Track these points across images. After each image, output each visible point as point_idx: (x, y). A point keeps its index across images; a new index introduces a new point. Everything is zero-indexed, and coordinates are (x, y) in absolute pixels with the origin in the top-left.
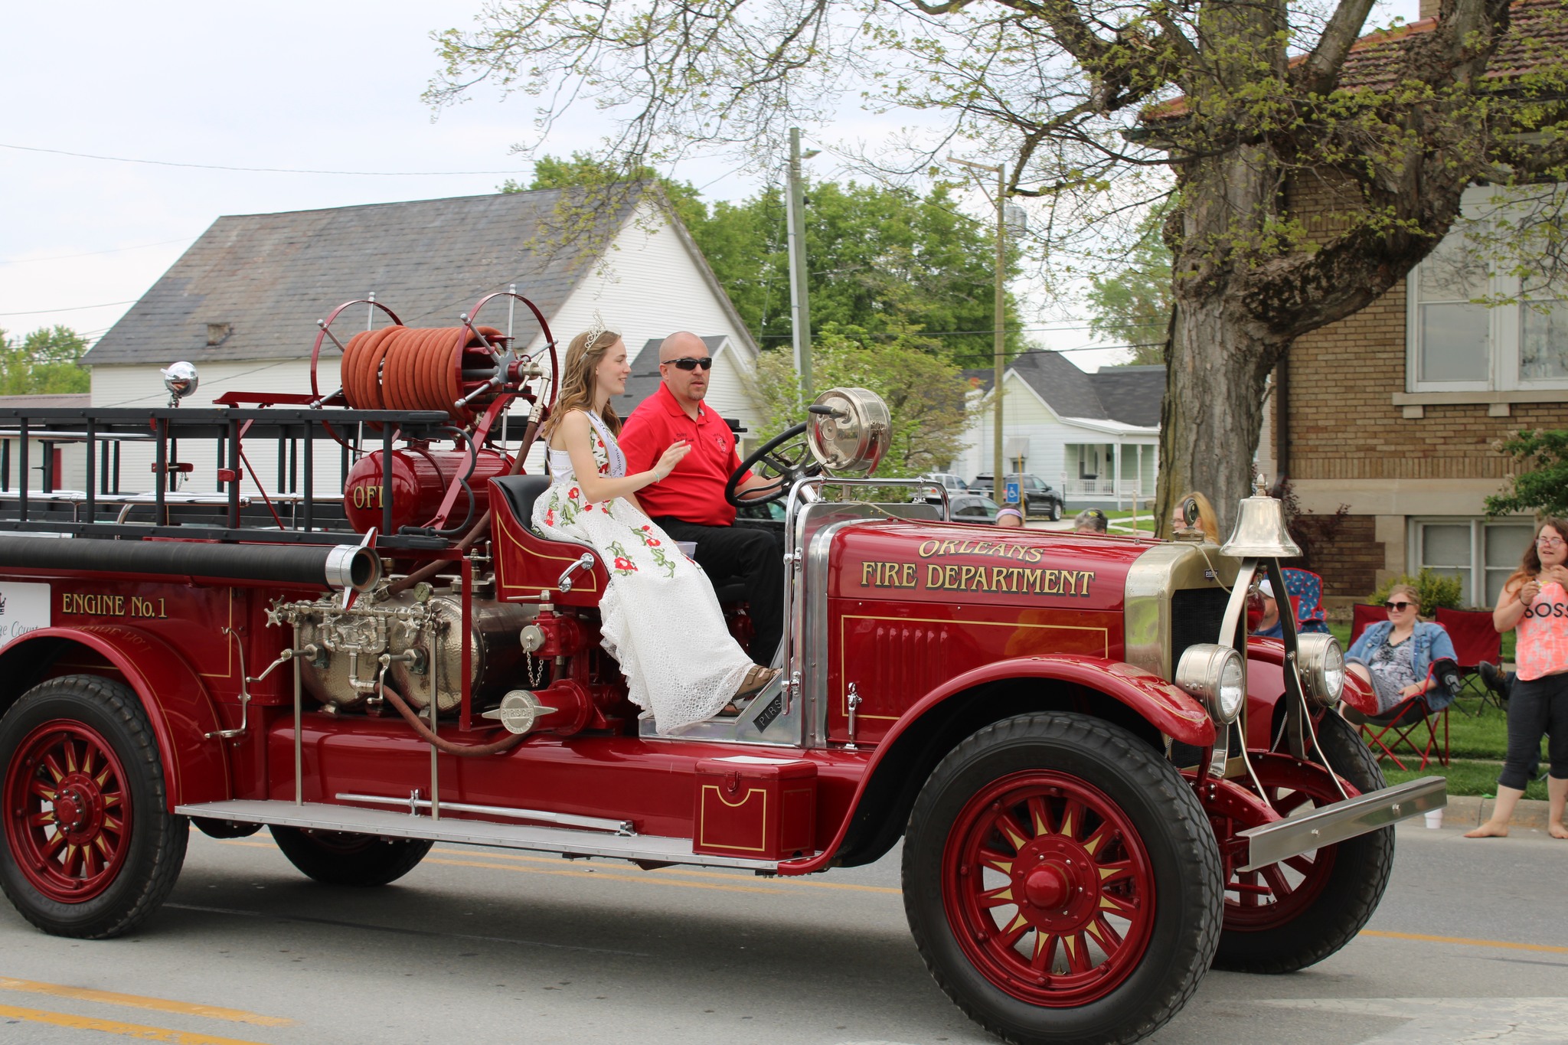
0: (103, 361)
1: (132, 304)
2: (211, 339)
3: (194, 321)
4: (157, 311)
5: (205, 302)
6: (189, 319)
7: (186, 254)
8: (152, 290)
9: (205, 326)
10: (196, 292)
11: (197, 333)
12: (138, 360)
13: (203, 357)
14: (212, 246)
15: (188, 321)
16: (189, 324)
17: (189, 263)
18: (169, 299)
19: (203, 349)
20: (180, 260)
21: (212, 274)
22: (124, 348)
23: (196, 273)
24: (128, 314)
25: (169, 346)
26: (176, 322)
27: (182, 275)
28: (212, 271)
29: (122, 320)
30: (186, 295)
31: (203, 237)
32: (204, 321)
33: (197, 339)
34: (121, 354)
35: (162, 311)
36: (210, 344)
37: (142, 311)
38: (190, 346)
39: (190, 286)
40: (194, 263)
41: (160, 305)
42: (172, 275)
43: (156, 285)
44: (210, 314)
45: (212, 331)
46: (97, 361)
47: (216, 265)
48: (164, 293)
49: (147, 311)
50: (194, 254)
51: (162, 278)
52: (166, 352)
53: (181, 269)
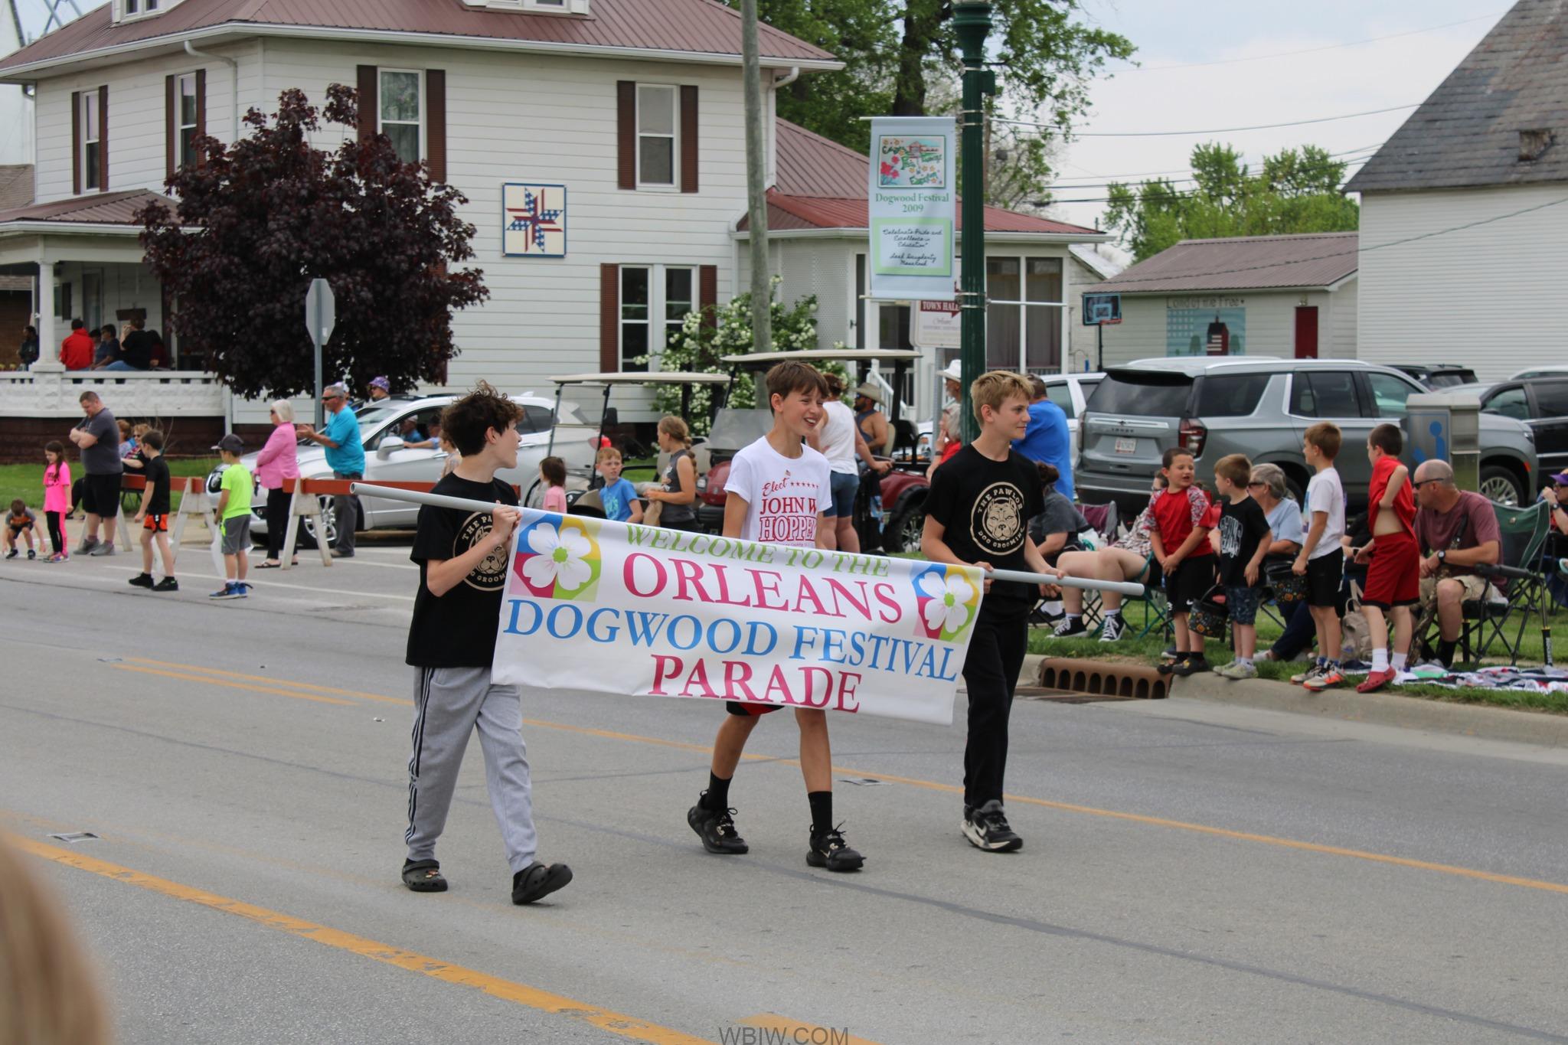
0: (1376, 186)
1: (1415, 109)
2: (1525, 151)
3: (1500, 127)
4: (1449, 115)
5: (1516, 101)
6: (1494, 125)
7: (1489, 36)
8: (1443, 86)
9: (1517, 134)
10: (1504, 87)
11: (1504, 144)
12: (1422, 184)
13: (1513, 177)
14: (1527, 22)
15: (1492, 129)
16: (1494, 132)
17: (1495, 47)
18: (1466, 98)
19: (1513, 165)
20: (1482, 44)
21: (1526, 62)
22: (1404, 167)
23: (1503, 61)
24: (1409, 121)
25: (1466, 163)
26: (1476, 130)
27: (1484, 65)
28: (1526, 57)
29: (1402, 130)
30: (1489, 92)
31: (1513, 10)
32: (1514, 127)
33: (1505, 153)
34: (1399, 176)
35: (1456, 115)
36: (1523, 159)
37: (1429, 116)
38: (1495, 162)
39: (1495, 80)
40: (1501, 47)
41: (1454, 107)
42: (1470, 65)
43: (1448, 79)
44: (1524, 117)
45: (1527, 140)
46: (1369, 186)
47: (1532, 49)
48: (1460, 90)
49: (1436, 116)
50: (1500, 35)
51: (1456, 70)
52: (1461, 172)
53: (1482, 56)
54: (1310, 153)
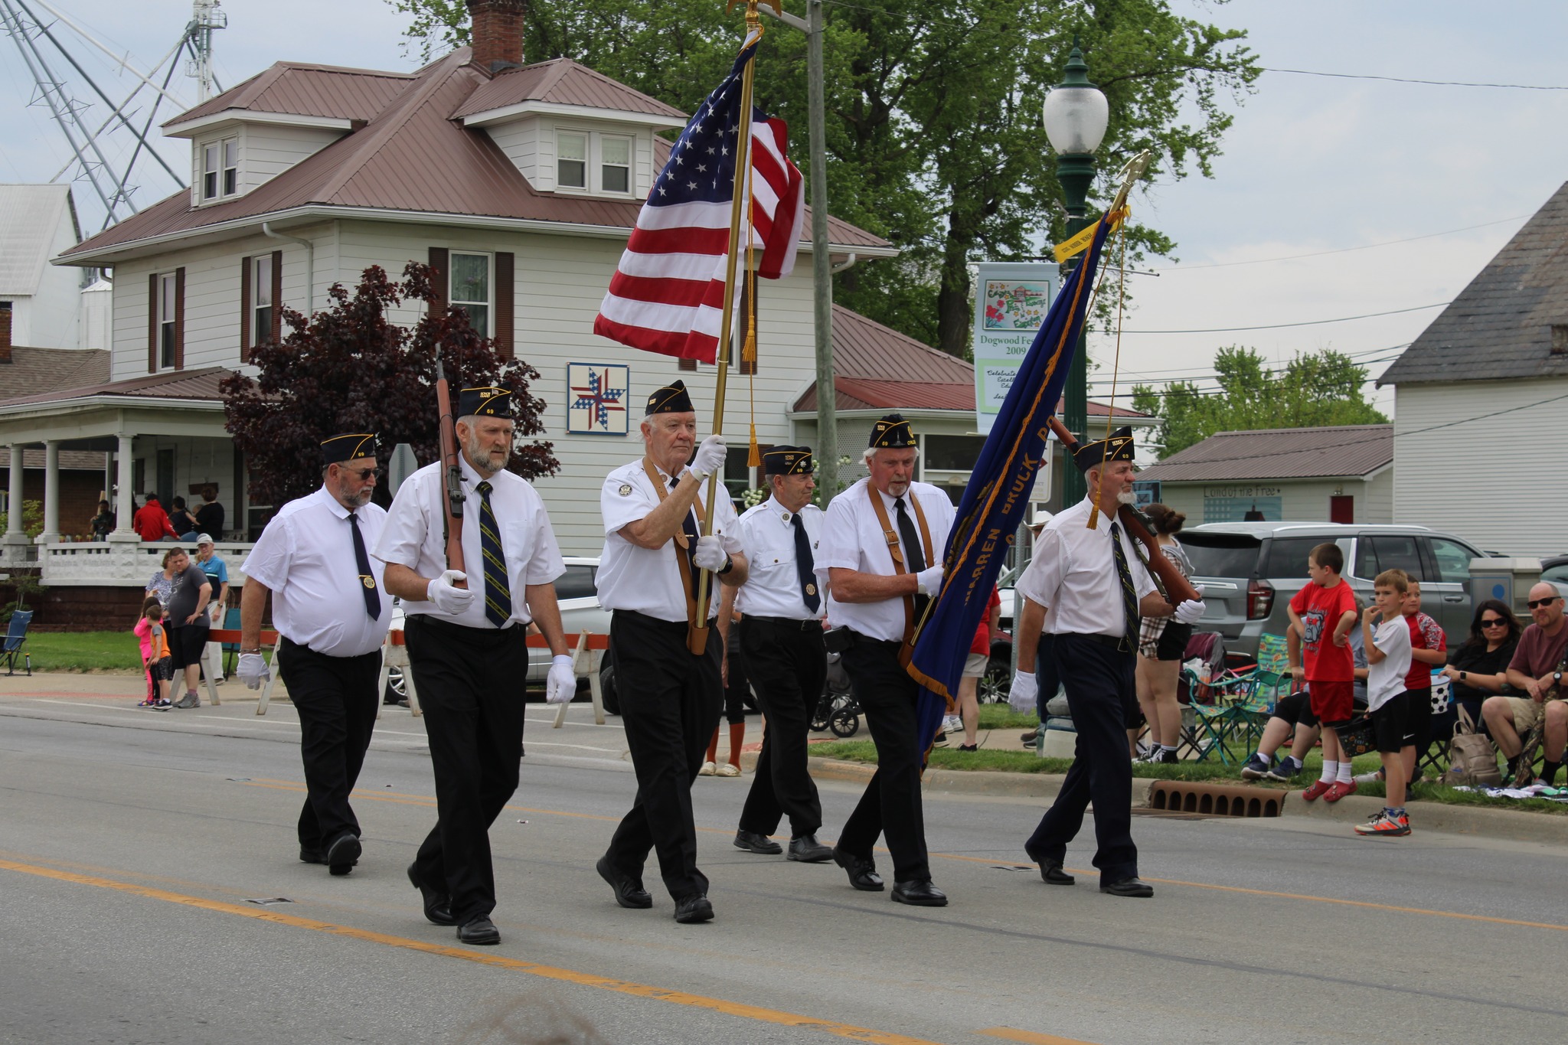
0: (1411, 378)
1: (1443, 308)
2: (1557, 345)
3: (1532, 322)
4: (1482, 310)
5: (1547, 297)
6: (1525, 320)
7: (1518, 235)
8: (1475, 283)
9: (1549, 329)
10: (1534, 283)
11: (1536, 339)
12: (1456, 376)
13: (1546, 370)
14: (1557, 221)
15: (1524, 323)
16: (1526, 327)
17: (1525, 246)
18: (1498, 294)
19: (1546, 359)
20: (1512, 242)
21: (1556, 260)
22: (1438, 360)
23: (1533, 259)
24: (1441, 316)
25: (1500, 357)
26: (1508, 324)
27: (1515, 262)
28: (1557, 255)
29: (1435, 324)
30: (1520, 288)
31: (1542, 210)
32: (1546, 322)
33: (1537, 346)
34: (1434, 368)
35: (1488, 310)
36: (1555, 352)
37: (1462, 312)
38: (1528, 355)
39: (1526, 277)
40: (1531, 245)
41: (1486, 302)
42: (1501, 262)
43: (1480, 276)
44: (1555, 312)
45: (1558, 334)
46: (1404, 378)
47: (1561, 247)
48: (1491, 286)
49: (1468, 311)
50: (1530, 233)
51: (1487, 267)
52: (1495, 365)
53: (1513, 254)
54: (1332, 358)
